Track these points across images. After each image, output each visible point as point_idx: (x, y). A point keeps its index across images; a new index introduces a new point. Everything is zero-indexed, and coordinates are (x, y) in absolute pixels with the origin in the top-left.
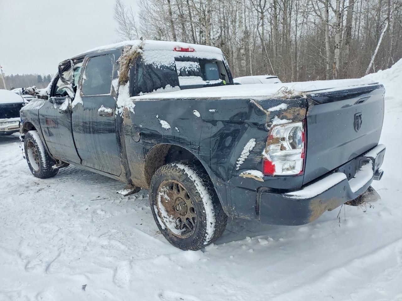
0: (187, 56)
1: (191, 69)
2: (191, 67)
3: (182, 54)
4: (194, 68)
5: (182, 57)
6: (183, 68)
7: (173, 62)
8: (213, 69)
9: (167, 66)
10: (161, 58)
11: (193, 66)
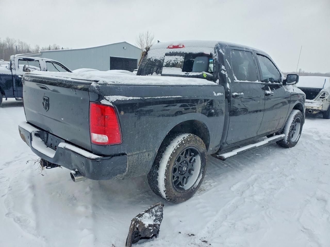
0: (176, 51)
1: (175, 62)
2: (176, 60)
3: (171, 51)
4: (178, 61)
5: (172, 52)
6: (169, 61)
7: (163, 57)
8: (201, 62)
9: (158, 59)
10: (156, 54)
11: (178, 60)
